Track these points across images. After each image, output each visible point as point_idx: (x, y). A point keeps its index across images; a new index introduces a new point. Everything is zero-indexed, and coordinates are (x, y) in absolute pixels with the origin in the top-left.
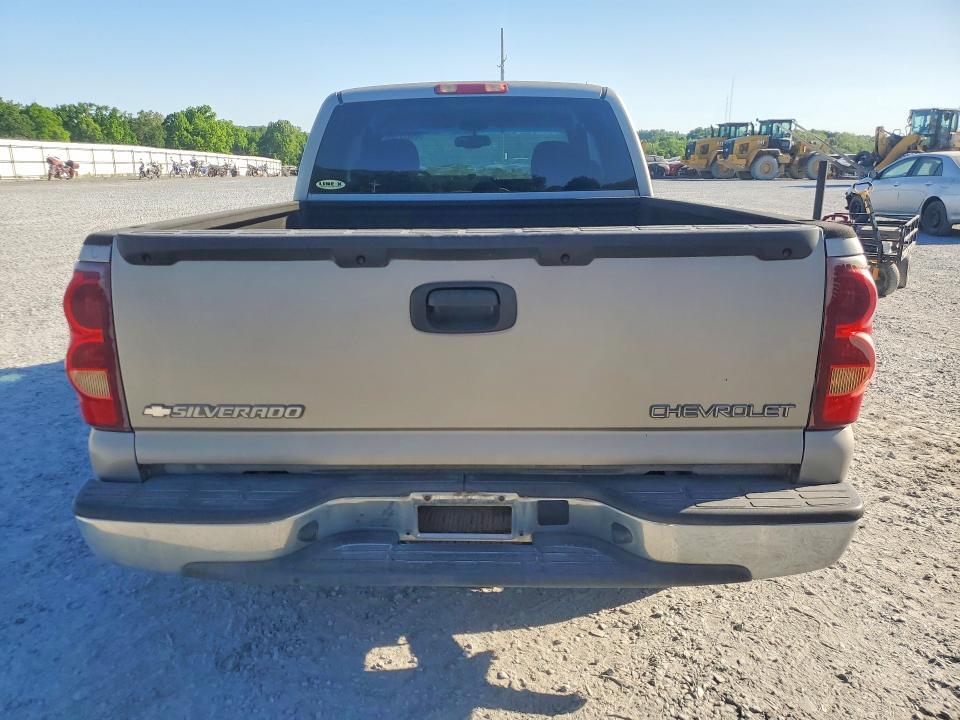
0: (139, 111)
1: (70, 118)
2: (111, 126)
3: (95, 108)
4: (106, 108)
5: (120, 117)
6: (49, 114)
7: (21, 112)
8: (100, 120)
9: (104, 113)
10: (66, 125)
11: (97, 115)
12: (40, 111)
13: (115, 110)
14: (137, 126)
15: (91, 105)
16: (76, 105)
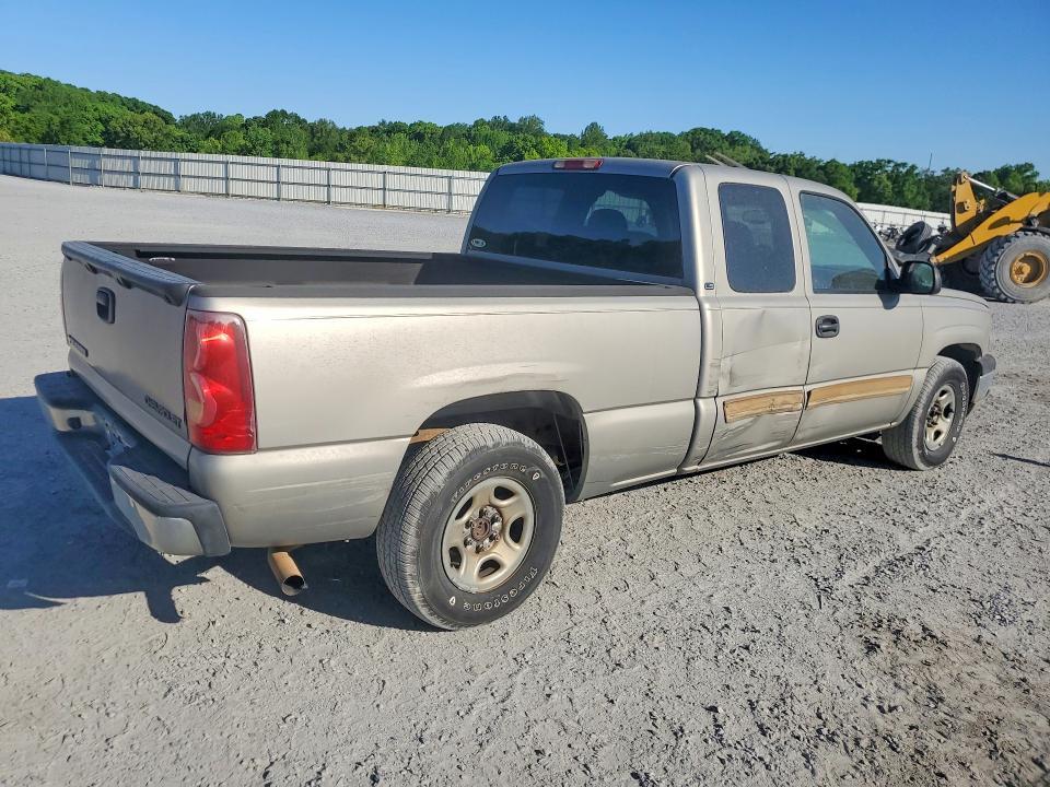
0: (944, 168)
1: (865, 174)
2: (904, 184)
3: (892, 165)
4: (904, 165)
5: (917, 174)
6: (844, 170)
7: (820, 168)
8: (895, 178)
9: (901, 169)
10: (858, 182)
11: (892, 171)
12: (837, 167)
13: (913, 167)
14: (933, 184)
15: (889, 162)
16: (874, 161)
